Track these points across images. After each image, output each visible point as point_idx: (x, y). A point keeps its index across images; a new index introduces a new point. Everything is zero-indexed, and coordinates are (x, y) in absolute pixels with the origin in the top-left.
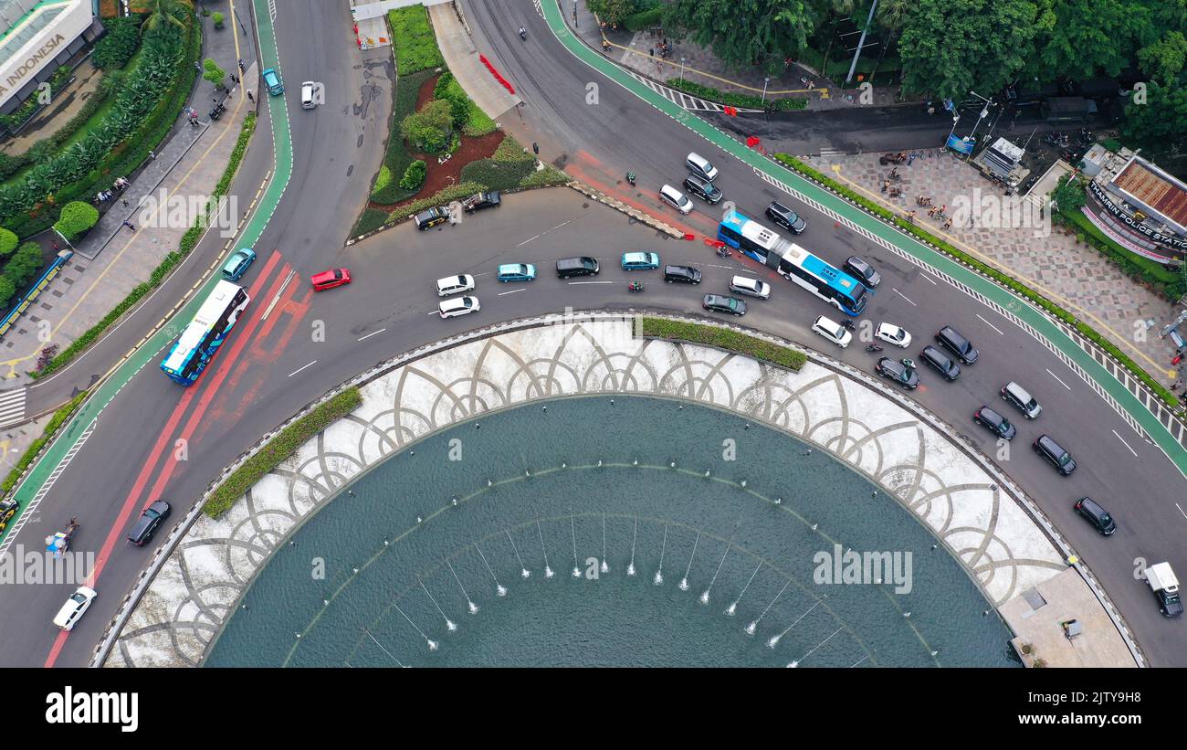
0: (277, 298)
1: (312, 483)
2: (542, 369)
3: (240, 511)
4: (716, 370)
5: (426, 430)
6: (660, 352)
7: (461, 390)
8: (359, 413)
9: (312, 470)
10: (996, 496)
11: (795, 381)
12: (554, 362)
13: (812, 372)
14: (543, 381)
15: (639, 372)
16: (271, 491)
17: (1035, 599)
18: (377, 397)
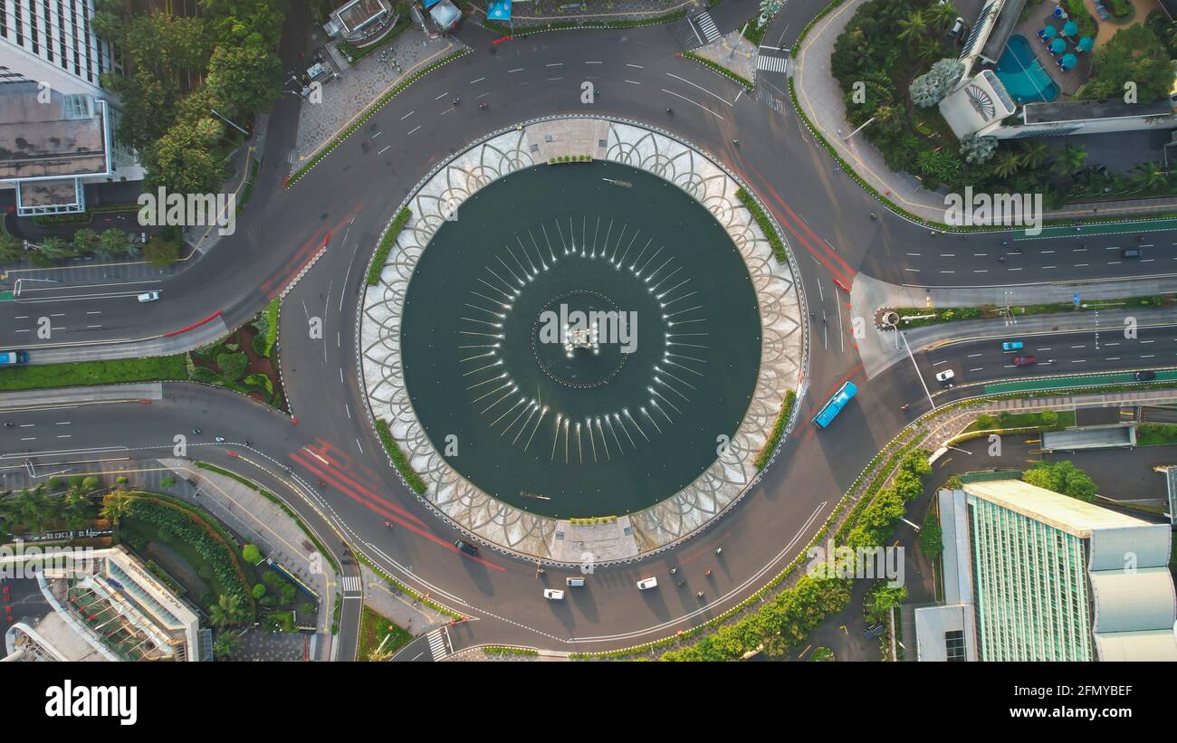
0: (318, 457)
1: (419, 445)
2: (385, 332)
3: (425, 478)
4: (402, 251)
5: (405, 391)
6: (389, 275)
7: (387, 372)
8: (388, 421)
9: (413, 445)
10: (489, 146)
11: (416, 215)
12: (382, 326)
13: (413, 206)
14: (391, 333)
15: (396, 287)
16: (419, 464)
17: (534, 148)
18: (383, 413)
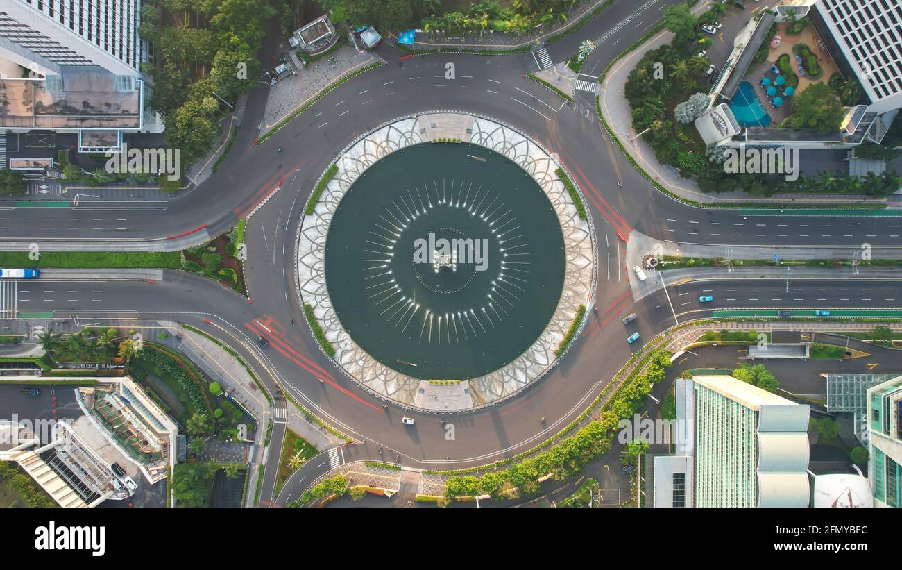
0: (264, 327)
1: (332, 323)
2: (315, 247)
3: (335, 346)
4: (330, 193)
5: (325, 287)
6: (320, 208)
7: (314, 273)
8: (313, 306)
9: (328, 323)
10: (393, 127)
11: (341, 170)
12: (313, 242)
13: (340, 164)
14: (319, 248)
15: (324, 217)
16: (331, 336)
17: (423, 131)
18: (310, 300)
